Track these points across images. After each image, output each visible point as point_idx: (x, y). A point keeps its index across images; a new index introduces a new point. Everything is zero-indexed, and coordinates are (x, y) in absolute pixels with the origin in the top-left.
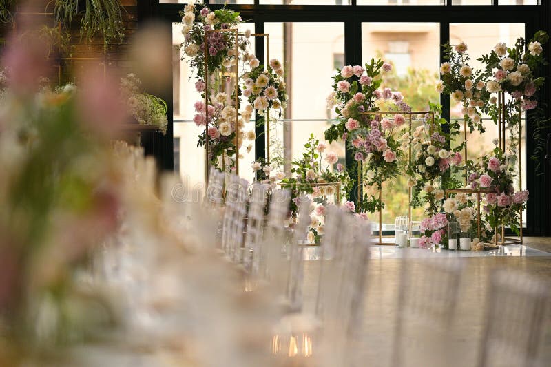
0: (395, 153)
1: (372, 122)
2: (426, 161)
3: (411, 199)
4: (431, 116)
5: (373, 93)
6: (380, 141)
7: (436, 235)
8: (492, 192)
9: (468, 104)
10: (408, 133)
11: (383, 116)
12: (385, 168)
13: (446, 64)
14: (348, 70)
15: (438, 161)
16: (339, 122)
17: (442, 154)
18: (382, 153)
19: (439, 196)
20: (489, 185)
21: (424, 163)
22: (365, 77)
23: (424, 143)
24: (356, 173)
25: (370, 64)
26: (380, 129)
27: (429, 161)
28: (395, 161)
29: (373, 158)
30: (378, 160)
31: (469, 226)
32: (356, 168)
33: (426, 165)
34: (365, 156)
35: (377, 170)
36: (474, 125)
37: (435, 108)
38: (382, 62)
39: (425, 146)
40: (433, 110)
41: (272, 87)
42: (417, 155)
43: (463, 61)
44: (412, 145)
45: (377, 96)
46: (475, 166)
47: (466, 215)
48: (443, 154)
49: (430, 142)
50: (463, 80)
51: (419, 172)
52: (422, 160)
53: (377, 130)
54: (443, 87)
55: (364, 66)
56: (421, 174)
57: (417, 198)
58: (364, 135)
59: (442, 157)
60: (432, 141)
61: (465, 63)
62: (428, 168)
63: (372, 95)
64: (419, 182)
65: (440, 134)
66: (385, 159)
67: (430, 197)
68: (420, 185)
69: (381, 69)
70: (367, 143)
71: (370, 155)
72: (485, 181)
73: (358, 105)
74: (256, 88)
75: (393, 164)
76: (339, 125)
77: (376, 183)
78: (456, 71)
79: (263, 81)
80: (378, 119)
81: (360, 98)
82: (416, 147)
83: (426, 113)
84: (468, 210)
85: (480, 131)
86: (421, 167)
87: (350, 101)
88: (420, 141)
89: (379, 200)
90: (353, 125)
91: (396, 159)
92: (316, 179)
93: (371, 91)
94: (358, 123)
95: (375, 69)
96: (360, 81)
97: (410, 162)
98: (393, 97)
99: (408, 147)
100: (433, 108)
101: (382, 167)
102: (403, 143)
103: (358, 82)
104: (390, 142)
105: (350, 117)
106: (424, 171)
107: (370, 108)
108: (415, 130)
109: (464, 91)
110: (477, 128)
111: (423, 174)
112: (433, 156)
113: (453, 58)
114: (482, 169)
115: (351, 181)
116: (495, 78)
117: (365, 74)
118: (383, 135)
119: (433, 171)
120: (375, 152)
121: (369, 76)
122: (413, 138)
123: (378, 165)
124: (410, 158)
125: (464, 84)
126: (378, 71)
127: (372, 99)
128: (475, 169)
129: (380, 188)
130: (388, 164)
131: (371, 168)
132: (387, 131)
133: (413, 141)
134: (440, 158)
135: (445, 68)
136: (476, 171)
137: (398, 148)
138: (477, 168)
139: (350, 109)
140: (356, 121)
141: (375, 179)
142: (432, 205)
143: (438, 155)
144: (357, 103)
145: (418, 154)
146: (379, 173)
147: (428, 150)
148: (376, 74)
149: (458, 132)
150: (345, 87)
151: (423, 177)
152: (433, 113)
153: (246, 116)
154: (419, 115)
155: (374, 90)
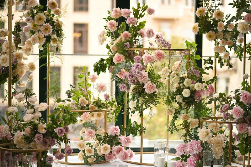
0: (155, 85)
1: (135, 57)
2: (183, 93)
3: (169, 125)
4: (188, 52)
5: (139, 32)
6: (141, 74)
7: (190, 161)
8: (243, 123)
9: (218, 43)
10: (167, 67)
11: (145, 51)
12: (146, 98)
13: (201, 8)
14: (116, 11)
15: (194, 92)
16: (108, 57)
17: (197, 86)
18: (143, 85)
19: (194, 124)
20: (241, 117)
21: (181, 94)
22: (132, 18)
23: (181, 76)
24: (122, 101)
25: (136, 8)
26: (142, 63)
27: (186, 93)
28: (155, 92)
29: (135, 89)
30: (140, 91)
31: (222, 153)
32: (122, 96)
33: (183, 96)
34: (128, 87)
35: (138, 101)
36: (223, 61)
37: (191, 45)
38: (147, 7)
39: (182, 79)
40: (189, 48)
41: (48, 24)
42: (175, 87)
43: (216, 7)
44: (171, 77)
45: (142, 35)
46: (228, 98)
47: (218, 143)
48: (199, 86)
49: (186, 75)
50: (215, 22)
51: (176, 101)
52: (179, 91)
53: (139, 64)
54: (198, 28)
55: (131, 10)
56: (178, 103)
57: (174, 125)
58: (128, 69)
59: (197, 89)
60: (188, 74)
61: (217, 8)
62: (184, 99)
63: (138, 34)
64: (176, 110)
65: (196, 69)
66: (146, 90)
67: (186, 125)
68: (177, 113)
69: (146, 12)
70: (130, 76)
71: (133, 86)
72: (237, 112)
73: (124, 42)
74: (35, 26)
75: (153, 95)
76: (108, 60)
77: (138, 112)
78: (209, 15)
79: (40, 19)
80: (141, 54)
81: (126, 36)
82: (174, 80)
83: (183, 50)
84: (221, 137)
85: (228, 67)
86: (178, 97)
87: (118, 39)
88: (178, 75)
89: (141, 126)
90: (119, 59)
91: (157, 90)
92: (88, 105)
93: (136, 31)
94: (124, 57)
95: (140, 12)
96: (127, 22)
97: (169, 93)
98: (155, 36)
99: (167, 79)
100: (189, 46)
101: (144, 97)
102: (162, 76)
103: (126, 22)
104: (151, 75)
105: (117, 52)
106: (181, 101)
107: (135, 45)
108: (173, 64)
109: (216, 31)
110: (226, 64)
111: (180, 104)
112: (189, 88)
113: (207, 4)
114: (234, 101)
115: (119, 107)
116: (244, 21)
117: (132, 16)
118: (144, 68)
119: (189, 101)
120: (138, 84)
121: (135, 17)
122: (172, 72)
123: (140, 96)
124: (169, 89)
125: (216, 26)
126: (143, 14)
127: (137, 38)
128: (227, 100)
129: (141, 115)
130: (149, 95)
131: (133, 98)
132: (149, 65)
133: (171, 74)
134: (195, 90)
135: (200, 11)
136: (228, 102)
137: (159, 80)
138: (229, 100)
139: (118, 45)
140: (122, 55)
141: (137, 108)
142: (188, 131)
143: (193, 87)
144: (123, 40)
145: (176, 85)
146: (140, 102)
147: (185, 83)
148: (141, 16)
149: (212, 67)
150: (113, 25)
151: (180, 106)
152: (189, 50)
153: (26, 50)
154: (177, 52)
155: (139, 29)
